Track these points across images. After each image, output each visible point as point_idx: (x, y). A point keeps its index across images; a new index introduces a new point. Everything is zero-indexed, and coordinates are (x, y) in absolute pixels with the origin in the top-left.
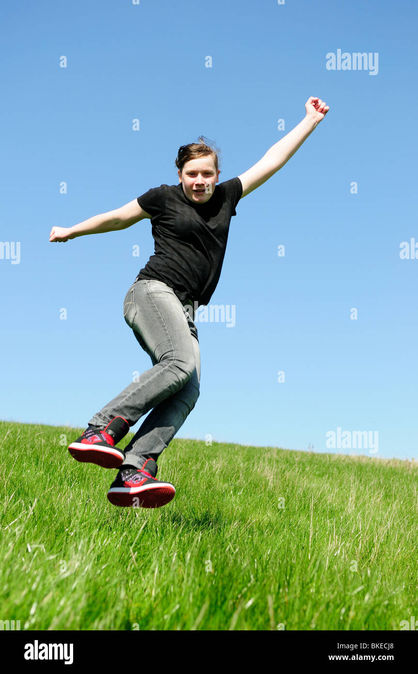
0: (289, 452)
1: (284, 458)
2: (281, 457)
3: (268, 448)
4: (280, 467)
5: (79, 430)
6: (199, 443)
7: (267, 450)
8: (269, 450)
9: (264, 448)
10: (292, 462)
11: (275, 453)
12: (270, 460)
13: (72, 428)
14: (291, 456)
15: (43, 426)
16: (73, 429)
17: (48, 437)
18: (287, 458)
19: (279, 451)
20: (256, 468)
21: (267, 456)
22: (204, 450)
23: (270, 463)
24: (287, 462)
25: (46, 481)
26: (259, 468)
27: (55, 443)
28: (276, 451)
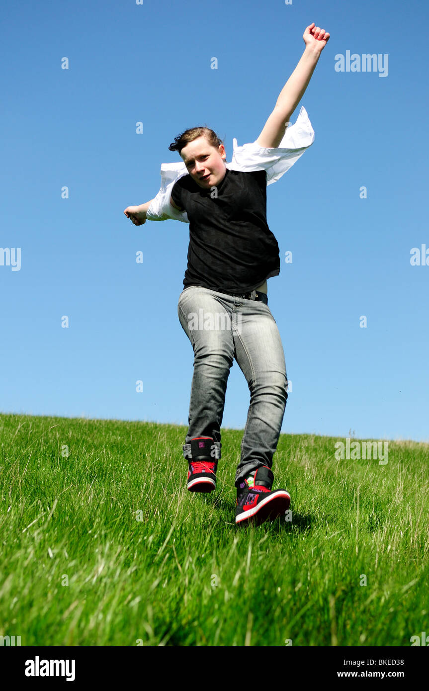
0: (328, 439)
1: (322, 445)
2: (319, 445)
3: (304, 435)
4: (319, 456)
5: (96, 421)
6: (227, 432)
7: (303, 437)
8: (306, 437)
9: (300, 436)
10: (331, 450)
11: (313, 441)
12: (307, 449)
13: (88, 419)
14: (330, 444)
15: (56, 418)
16: (90, 421)
17: (63, 430)
18: (325, 447)
19: (317, 438)
20: (292, 457)
21: (305, 444)
22: (234, 439)
23: (307, 451)
24: (326, 449)
25: (64, 479)
26: (296, 458)
27: (70, 436)
28: (314, 438)
